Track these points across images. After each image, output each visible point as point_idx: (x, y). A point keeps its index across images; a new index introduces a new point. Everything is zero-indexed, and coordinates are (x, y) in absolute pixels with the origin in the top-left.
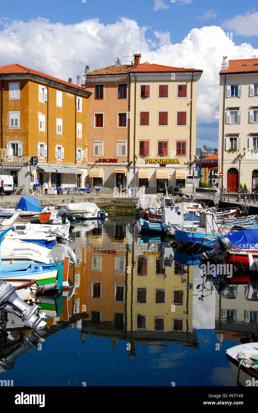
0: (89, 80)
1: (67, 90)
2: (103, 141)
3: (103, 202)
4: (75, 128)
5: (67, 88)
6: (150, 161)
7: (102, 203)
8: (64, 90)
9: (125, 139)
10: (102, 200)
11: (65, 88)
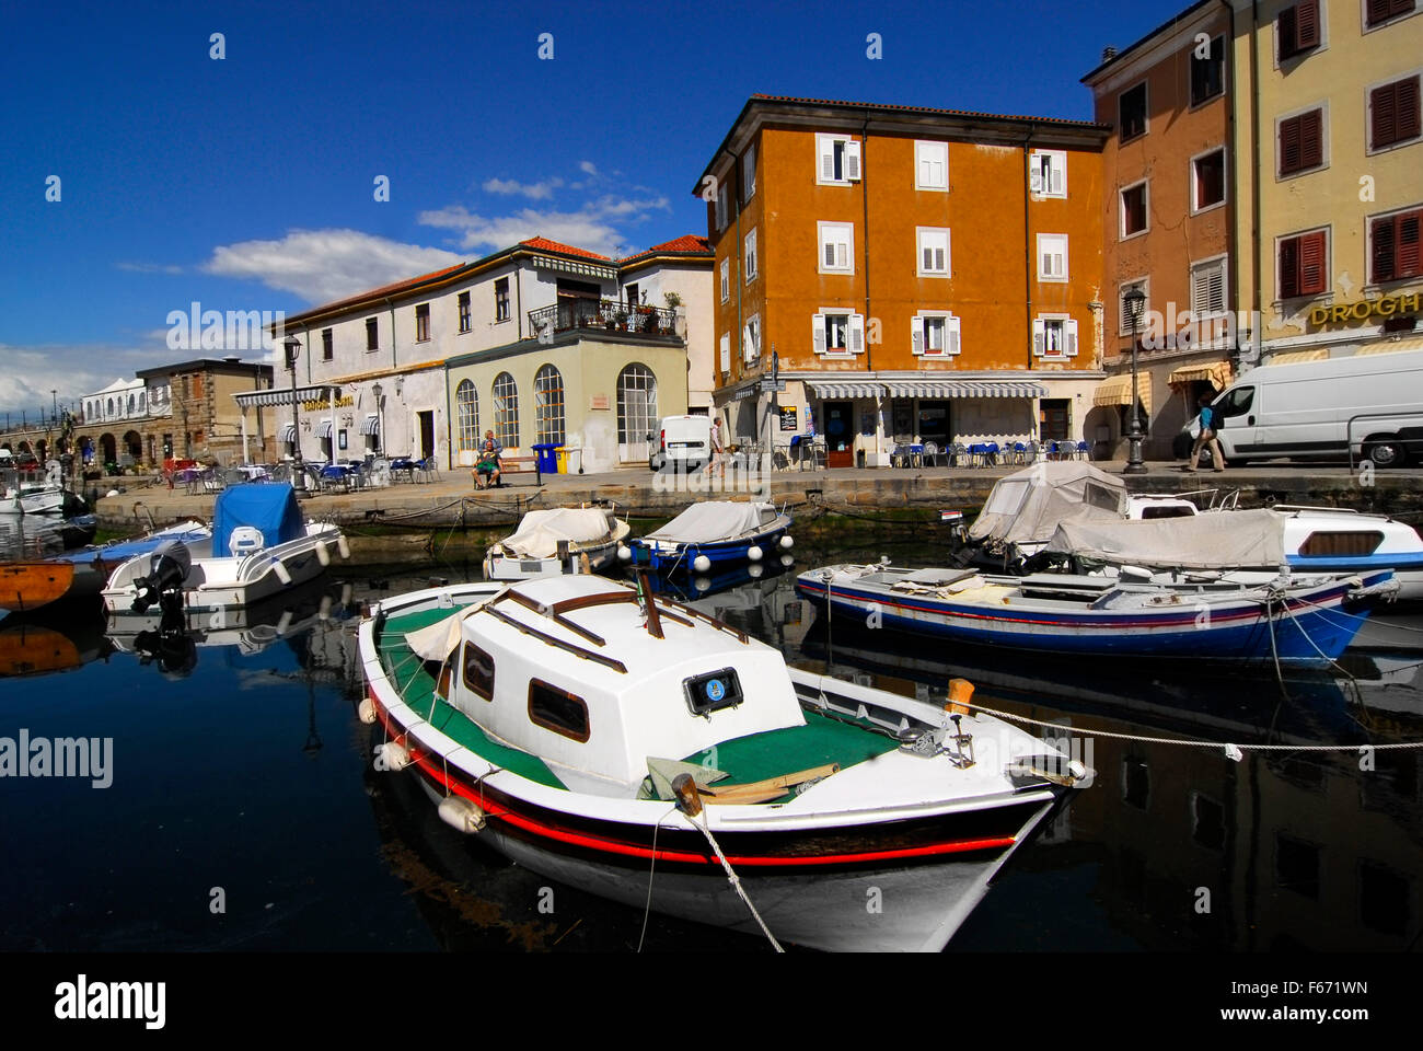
0: (1101, 90)
1: (974, 133)
2: (1147, 277)
3: (965, 493)
4: (1027, 251)
5: (969, 128)
6: (1330, 315)
7: (961, 499)
8: (961, 137)
9: (1220, 250)
10: (961, 488)
11: (961, 130)
